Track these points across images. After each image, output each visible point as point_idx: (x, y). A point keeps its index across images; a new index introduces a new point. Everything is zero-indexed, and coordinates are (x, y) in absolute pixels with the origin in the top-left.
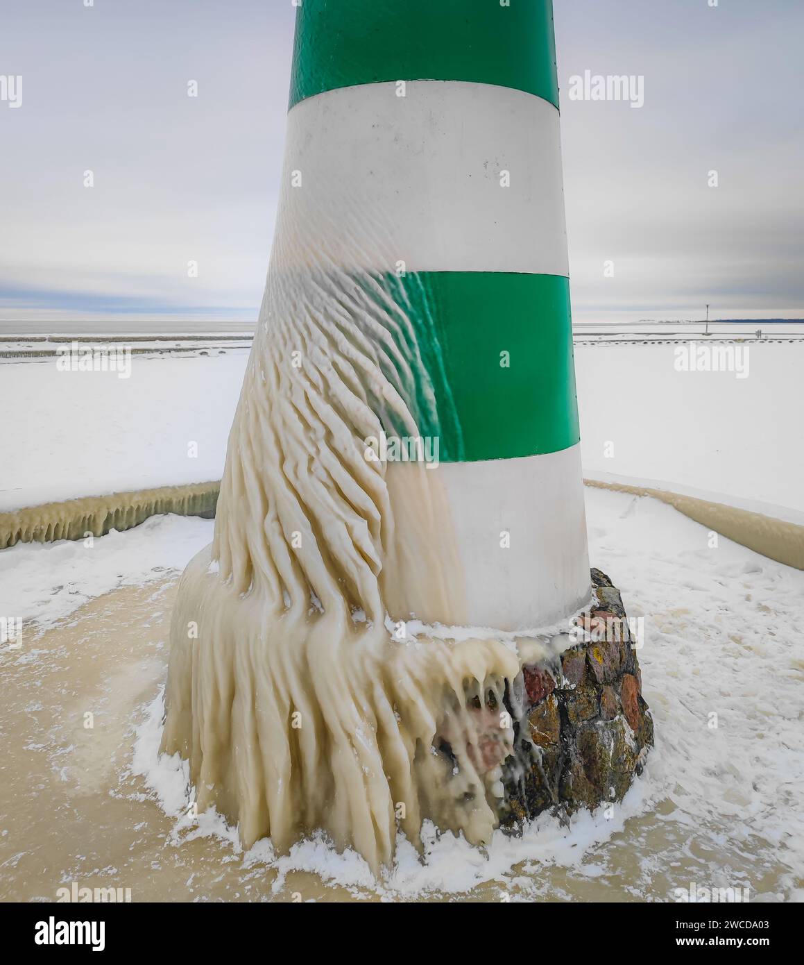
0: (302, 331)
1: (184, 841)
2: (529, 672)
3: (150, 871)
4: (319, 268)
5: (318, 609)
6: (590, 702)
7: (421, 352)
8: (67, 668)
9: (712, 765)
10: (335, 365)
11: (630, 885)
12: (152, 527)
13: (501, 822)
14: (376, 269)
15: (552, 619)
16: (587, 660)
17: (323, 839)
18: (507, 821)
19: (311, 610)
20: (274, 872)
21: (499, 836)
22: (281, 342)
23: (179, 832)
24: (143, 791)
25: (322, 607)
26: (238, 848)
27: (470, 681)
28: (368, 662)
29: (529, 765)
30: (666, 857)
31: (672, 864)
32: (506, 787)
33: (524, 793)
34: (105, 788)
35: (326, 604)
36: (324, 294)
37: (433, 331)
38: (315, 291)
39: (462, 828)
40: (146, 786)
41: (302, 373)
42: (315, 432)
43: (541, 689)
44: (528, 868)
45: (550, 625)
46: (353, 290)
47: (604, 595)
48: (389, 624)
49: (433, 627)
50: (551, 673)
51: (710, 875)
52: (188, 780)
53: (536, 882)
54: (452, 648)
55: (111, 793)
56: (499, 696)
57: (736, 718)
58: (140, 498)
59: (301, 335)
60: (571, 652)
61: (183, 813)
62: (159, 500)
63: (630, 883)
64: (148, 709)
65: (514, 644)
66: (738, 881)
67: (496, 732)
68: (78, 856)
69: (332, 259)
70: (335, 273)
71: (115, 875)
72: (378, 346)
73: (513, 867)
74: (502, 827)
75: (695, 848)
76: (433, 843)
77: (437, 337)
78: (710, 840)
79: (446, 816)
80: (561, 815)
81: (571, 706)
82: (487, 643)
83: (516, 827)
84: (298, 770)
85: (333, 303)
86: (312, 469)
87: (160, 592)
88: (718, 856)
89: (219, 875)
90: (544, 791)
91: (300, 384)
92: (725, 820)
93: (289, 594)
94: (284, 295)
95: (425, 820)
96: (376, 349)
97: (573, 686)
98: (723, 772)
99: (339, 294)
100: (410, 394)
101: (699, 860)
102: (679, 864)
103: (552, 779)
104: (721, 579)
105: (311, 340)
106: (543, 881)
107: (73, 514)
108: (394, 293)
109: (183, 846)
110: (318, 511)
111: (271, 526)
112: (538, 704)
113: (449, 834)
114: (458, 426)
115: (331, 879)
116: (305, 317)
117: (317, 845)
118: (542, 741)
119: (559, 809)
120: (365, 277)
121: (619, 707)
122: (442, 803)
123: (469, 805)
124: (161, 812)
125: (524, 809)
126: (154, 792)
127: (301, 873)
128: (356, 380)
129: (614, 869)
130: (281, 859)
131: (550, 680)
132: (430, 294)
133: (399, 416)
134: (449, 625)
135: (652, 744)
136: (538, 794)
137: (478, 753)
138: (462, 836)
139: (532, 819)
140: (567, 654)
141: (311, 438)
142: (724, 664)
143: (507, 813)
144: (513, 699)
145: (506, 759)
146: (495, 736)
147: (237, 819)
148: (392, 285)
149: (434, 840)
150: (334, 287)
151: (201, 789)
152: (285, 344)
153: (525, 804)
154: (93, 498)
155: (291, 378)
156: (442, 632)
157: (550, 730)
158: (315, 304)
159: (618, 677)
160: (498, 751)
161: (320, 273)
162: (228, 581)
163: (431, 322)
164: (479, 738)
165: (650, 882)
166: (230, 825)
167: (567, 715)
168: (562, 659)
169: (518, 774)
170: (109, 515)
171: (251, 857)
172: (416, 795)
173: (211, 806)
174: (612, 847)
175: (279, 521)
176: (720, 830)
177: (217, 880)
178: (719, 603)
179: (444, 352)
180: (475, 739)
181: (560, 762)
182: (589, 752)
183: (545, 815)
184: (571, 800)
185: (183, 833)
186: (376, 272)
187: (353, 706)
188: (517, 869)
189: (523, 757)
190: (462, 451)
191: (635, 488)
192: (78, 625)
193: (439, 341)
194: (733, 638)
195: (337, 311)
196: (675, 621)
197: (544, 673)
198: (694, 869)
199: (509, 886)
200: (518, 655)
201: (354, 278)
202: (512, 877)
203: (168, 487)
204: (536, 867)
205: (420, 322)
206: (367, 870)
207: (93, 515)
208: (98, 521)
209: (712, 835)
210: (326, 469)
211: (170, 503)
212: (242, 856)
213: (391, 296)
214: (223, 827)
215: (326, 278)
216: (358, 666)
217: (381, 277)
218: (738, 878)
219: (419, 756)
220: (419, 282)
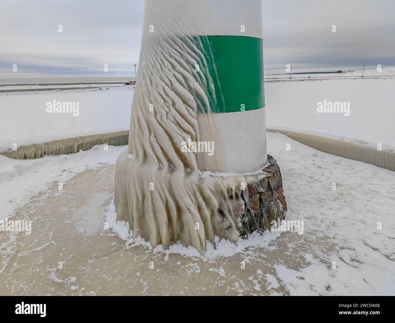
0: (160, 62)
1: (130, 247)
2: (250, 187)
3: (120, 257)
4: (166, 35)
5: (173, 169)
6: (269, 196)
7: (209, 69)
8: (74, 196)
9: (307, 216)
10: (175, 76)
11: (285, 252)
12: (96, 149)
13: (241, 235)
14: (190, 35)
15: (255, 170)
16: (268, 182)
17: (181, 243)
18: (243, 234)
19: (170, 169)
20: (164, 255)
21: (240, 239)
22: (151, 67)
23: (129, 245)
24: (113, 233)
25: (175, 167)
26: (150, 248)
27: (230, 190)
28: (194, 185)
29: (250, 217)
30: (296, 243)
31: (298, 245)
32: (242, 224)
33: (248, 226)
34: (98, 233)
35: (176, 166)
36: (169, 46)
37: (213, 61)
38: (164, 45)
39: (228, 237)
40: (113, 231)
41: (161, 80)
42: (168, 102)
43: (253, 192)
44: (250, 248)
45: (255, 171)
46: (181, 44)
47: (271, 162)
48: (200, 173)
49: (215, 173)
50: (257, 186)
51: (312, 247)
52: (129, 228)
53: (254, 252)
54: (223, 179)
55: (101, 234)
56: (240, 195)
57: (313, 202)
58: (90, 139)
59: (160, 64)
60: (263, 179)
61: (129, 238)
62: (97, 139)
63: (286, 251)
64: (108, 208)
65: (244, 177)
66: (321, 249)
67: (238, 206)
68: (93, 254)
69: (171, 31)
70: (173, 37)
71: (108, 259)
72: (192, 67)
73: (245, 248)
74: (241, 236)
75: (305, 240)
76: (218, 242)
77: (215, 63)
78: (310, 237)
79: (222, 234)
80: (260, 232)
81: (263, 197)
82: (235, 177)
83: (246, 236)
84: (170, 222)
85: (172, 50)
86: (168, 117)
87: (103, 171)
88: (313, 242)
89: (145, 257)
90: (254, 225)
91: (160, 84)
92: (314, 232)
93: (162, 164)
94: (151, 48)
95: (215, 235)
96: (191, 69)
97: (264, 191)
98: (311, 218)
99: (175, 46)
100: (205, 87)
101: (307, 243)
102: (301, 245)
103: (257, 221)
104: (304, 159)
105: (164, 66)
106: (256, 252)
107: (65, 145)
108: (198, 45)
109: (130, 249)
110: (171, 133)
111: (153, 139)
112: (252, 197)
113: (224, 239)
114: (223, 99)
115: (185, 255)
116: (161, 57)
117: (178, 245)
118: (254, 209)
119: (259, 230)
120: (185, 38)
121: (278, 197)
122: (221, 230)
123: (230, 230)
124: (121, 239)
125: (248, 231)
126: (117, 233)
127: (174, 254)
128: (183, 81)
129: (279, 247)
130: (166, 250)
131: (257, 189)
132: (212, 45)
133: (200, 95)
134: (221, 172)
135: (287, 210)
136: (253, 226)
137: (233, 213)
138: (228, 240)
139: (251, 234)
140: (262, 180)
141: (167, 105)
142: (308, 185)
143: (243, 232)
144: (244, 195)
145: (242, 215)
146: (238, 208)
147: (149, 239)
148: (197, 42)
149: (219, 241)
150: (173, 43)
151: (135, 231)
152: (153, 68)
153: (248, 229)
154: (72, 139)
155: (157, 81)
156: (218, 174)
157: (256, 205)
158: (165, 51)
159: (278, 188)
160: (239, 212)
161: (166, 37)
162: (137, 160)
163: (213, 57)
164: (233, 208)
165: (292, 250)
166: (146, 241)
167: (262, 200)
168: (260, 182)
169: (246, 219)
170: (79, 145)
171: (155, 251)
172: (212, 228)
173: (139, 236)
174: (278, 241)
175: (156, 137)
176: (313, 234)
177: (145, 258)
178: (304, 166)
179: (218, 69)
180: (231, 209)
181: (260, 215)
182: (269, 211)
183: (255, 233)
184: (264, 227)
185: (130, 245)
186: (190, 36)
187: (189, 199)
188: (247, 249)
189: (248, 214)
190: (225, 109)
191: (273, 130)
192: (75, 183)
193: (216, 65)
194: (310, 177)
195: (174, 53)
196: (289, 173)
197: (254, 186)
198: (306, 246)
199: (246, 254)
200: (246, 181)
201: (181, 39)
202: (246, 251)
203: (100, 134)
204: (253, 248)
205: (208, 57)
206: (197, 251)
207: (72, 145)
208: (74, 147)
209: (311, 236)
210: (173, 117)
211: (101, 140)
212: (152, 250)
213: (196, 47)
214: (144, 242)
215: (169, 39)
216: (190, 186)
217: (192, 38)
218: (321, 248)
219: (212, 215)
220: (208, 40)
